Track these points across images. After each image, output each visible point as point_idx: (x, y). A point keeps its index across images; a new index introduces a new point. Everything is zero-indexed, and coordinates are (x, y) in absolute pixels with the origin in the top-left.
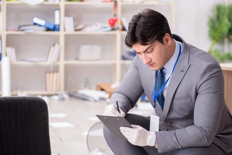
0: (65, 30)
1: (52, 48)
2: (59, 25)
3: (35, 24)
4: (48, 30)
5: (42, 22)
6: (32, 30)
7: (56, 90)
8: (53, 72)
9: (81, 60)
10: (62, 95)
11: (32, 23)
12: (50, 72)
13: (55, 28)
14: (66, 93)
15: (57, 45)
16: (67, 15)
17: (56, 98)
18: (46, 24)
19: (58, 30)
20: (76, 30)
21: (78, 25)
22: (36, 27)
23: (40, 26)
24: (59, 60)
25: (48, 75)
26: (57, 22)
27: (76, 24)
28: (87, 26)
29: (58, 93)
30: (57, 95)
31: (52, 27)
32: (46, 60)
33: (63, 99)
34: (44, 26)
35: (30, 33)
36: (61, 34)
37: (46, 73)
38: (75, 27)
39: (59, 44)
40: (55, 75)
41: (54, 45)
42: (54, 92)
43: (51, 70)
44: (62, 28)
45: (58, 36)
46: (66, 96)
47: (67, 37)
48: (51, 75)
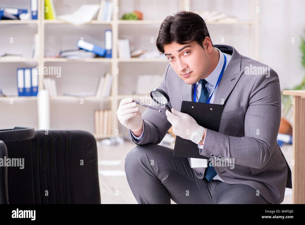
0: (118, 57)
1: (102, 80)
2: (111, 50)
3: (81, 49)
4: (97, 56)
5: (90, 47)
6: (77, 56)
7: (108, 133)
8: (104, 110)
9: (140, 95)
10: (115, 138)
11: (76, 48)
12: (99, 110)
13: (106, 55)
14: (120, 137)
15: (108, 76)
16: (121, 37)
17: (107, 142)
18: (94, 48)
19: (110, 56)
20: (132, 57)
21: (135, 49)
22: (82, 53)
23: (87, 51)
24: (111, 94)
25: (97, 113)
26: (108, 47)
27: (132, 48)
28: (146, 51)
29: (109, 136)
30: (108, 139)
31: (102, 53)
32: (95, 95)
33: (116, 144)
34: (92, 52)
35: (75, 60)
36: (114, 61)
37: (95, 111)
38: (131, 52)
39: (111, 74)
40: (106, 113)
41: (105, 76)
42: (105, 136)
43: (102, 107)
44: (114, 54)
45: (110, 64)
46: (120, 140)
47: (121, 65)
48: (101, 113)
